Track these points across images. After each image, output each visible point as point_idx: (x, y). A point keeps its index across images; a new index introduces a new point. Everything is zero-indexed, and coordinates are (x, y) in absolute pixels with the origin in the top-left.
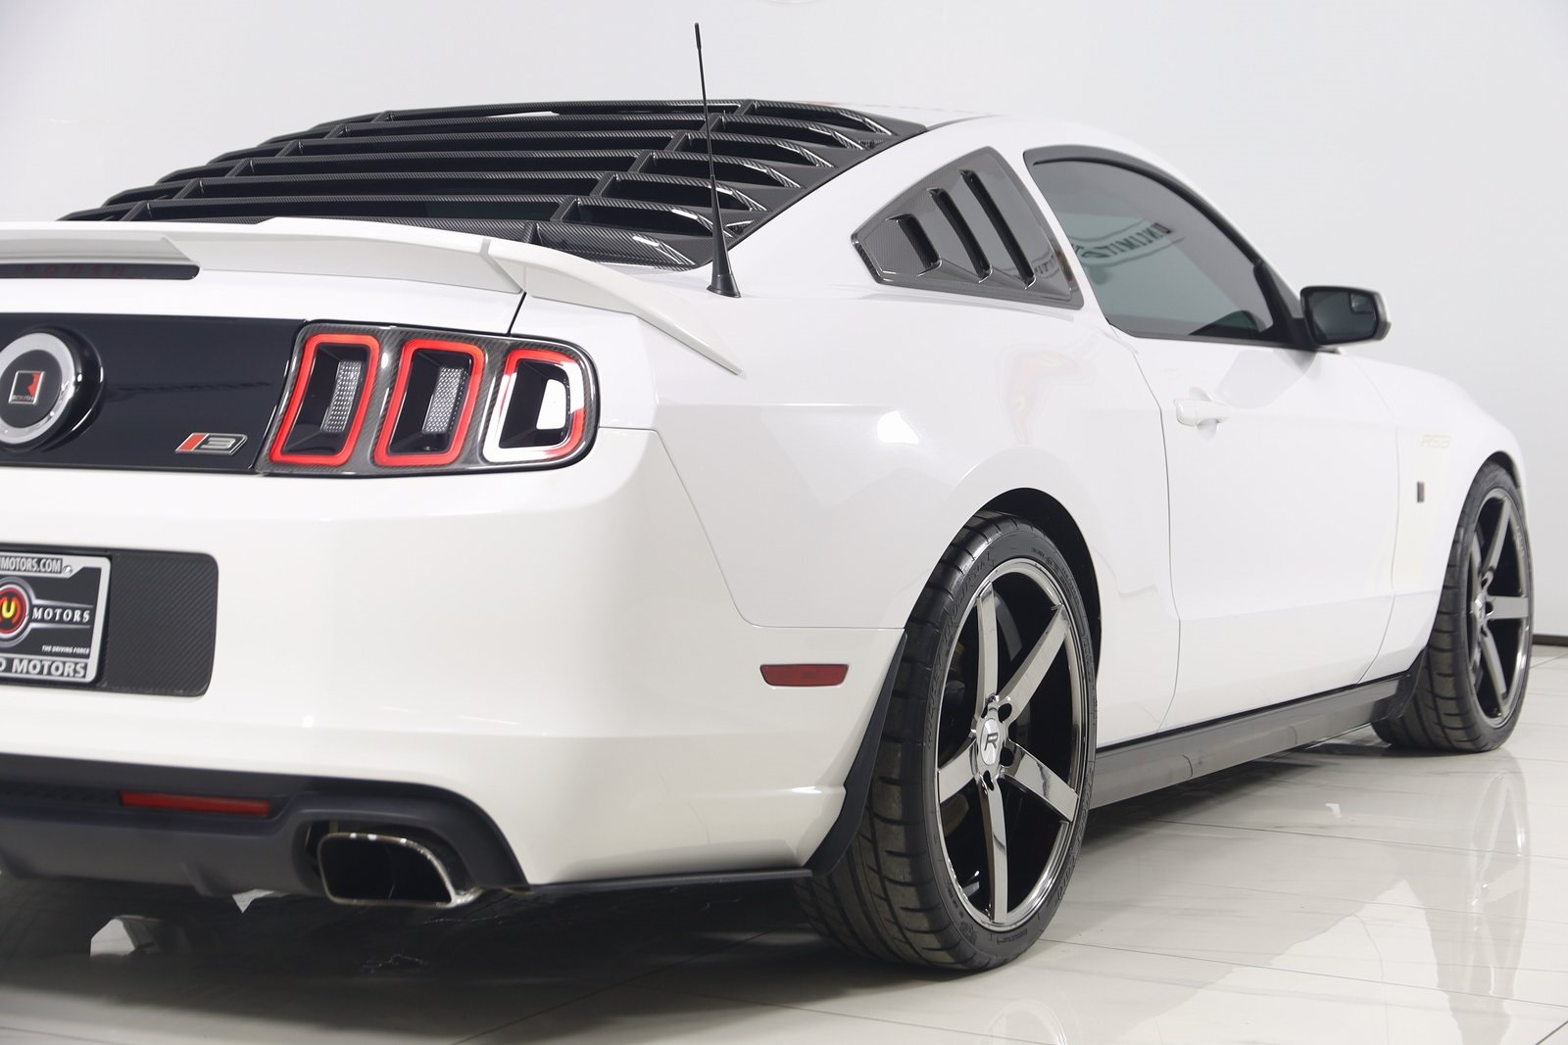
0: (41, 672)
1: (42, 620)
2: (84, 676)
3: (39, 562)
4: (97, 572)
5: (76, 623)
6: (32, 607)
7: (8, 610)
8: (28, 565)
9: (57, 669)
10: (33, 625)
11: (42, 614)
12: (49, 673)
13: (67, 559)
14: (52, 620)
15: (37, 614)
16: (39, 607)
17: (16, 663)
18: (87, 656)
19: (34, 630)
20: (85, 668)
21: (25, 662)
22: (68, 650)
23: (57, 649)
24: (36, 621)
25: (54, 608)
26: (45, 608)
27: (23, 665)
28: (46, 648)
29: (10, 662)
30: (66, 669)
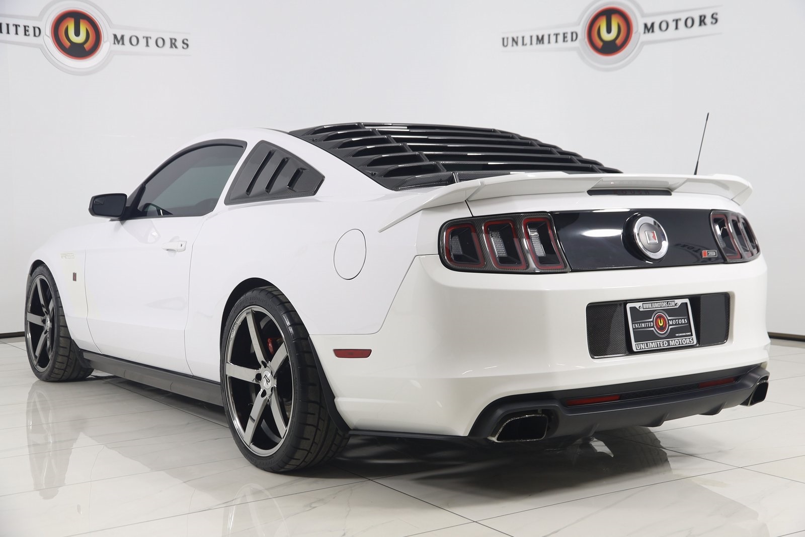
0: (679, 344)
1: (673, 325)
2: (693, 343)
3: (667, 303)
4: (686, 303)
5: (684, 324)
6: (668, 320)
7: (661, 323)
8: (664, 305)
9: (684, 342)
10: (670, 327)
11: (673, 322)
12: (682, 344)
13: (676, 301)
14: (676, 324)
15: (671, 323)
16: (670, 320)
17: (670, 341)
18: (692, 335)
19: (671, 328)
20: (692, 340)
21: (673, 341)
22: (684, 334)
23: (680, 335)
24: (671, 325)
25: (675, 319)
26: (672, 320)
27: (674, 342)
28: (677, 335)
29: (668, 342)
30: (686, 341)
